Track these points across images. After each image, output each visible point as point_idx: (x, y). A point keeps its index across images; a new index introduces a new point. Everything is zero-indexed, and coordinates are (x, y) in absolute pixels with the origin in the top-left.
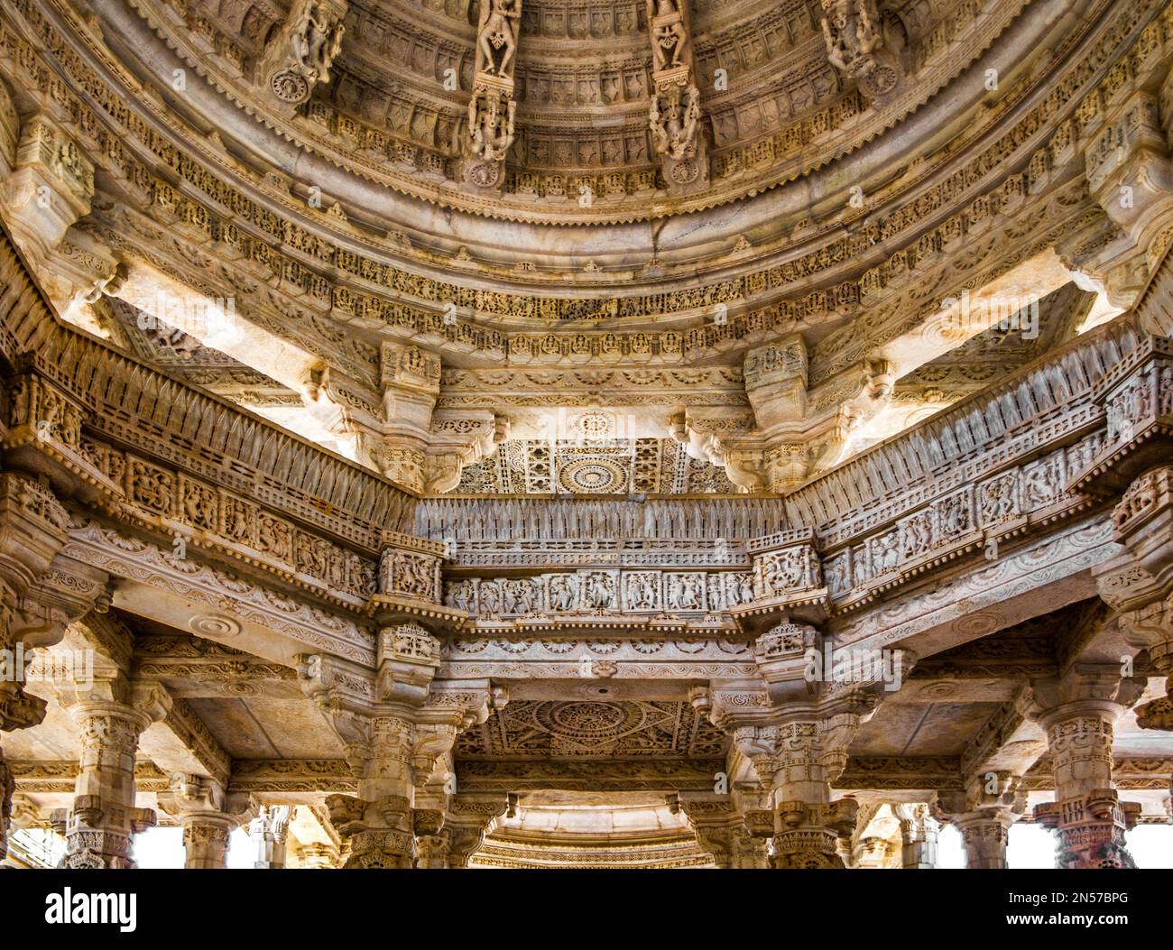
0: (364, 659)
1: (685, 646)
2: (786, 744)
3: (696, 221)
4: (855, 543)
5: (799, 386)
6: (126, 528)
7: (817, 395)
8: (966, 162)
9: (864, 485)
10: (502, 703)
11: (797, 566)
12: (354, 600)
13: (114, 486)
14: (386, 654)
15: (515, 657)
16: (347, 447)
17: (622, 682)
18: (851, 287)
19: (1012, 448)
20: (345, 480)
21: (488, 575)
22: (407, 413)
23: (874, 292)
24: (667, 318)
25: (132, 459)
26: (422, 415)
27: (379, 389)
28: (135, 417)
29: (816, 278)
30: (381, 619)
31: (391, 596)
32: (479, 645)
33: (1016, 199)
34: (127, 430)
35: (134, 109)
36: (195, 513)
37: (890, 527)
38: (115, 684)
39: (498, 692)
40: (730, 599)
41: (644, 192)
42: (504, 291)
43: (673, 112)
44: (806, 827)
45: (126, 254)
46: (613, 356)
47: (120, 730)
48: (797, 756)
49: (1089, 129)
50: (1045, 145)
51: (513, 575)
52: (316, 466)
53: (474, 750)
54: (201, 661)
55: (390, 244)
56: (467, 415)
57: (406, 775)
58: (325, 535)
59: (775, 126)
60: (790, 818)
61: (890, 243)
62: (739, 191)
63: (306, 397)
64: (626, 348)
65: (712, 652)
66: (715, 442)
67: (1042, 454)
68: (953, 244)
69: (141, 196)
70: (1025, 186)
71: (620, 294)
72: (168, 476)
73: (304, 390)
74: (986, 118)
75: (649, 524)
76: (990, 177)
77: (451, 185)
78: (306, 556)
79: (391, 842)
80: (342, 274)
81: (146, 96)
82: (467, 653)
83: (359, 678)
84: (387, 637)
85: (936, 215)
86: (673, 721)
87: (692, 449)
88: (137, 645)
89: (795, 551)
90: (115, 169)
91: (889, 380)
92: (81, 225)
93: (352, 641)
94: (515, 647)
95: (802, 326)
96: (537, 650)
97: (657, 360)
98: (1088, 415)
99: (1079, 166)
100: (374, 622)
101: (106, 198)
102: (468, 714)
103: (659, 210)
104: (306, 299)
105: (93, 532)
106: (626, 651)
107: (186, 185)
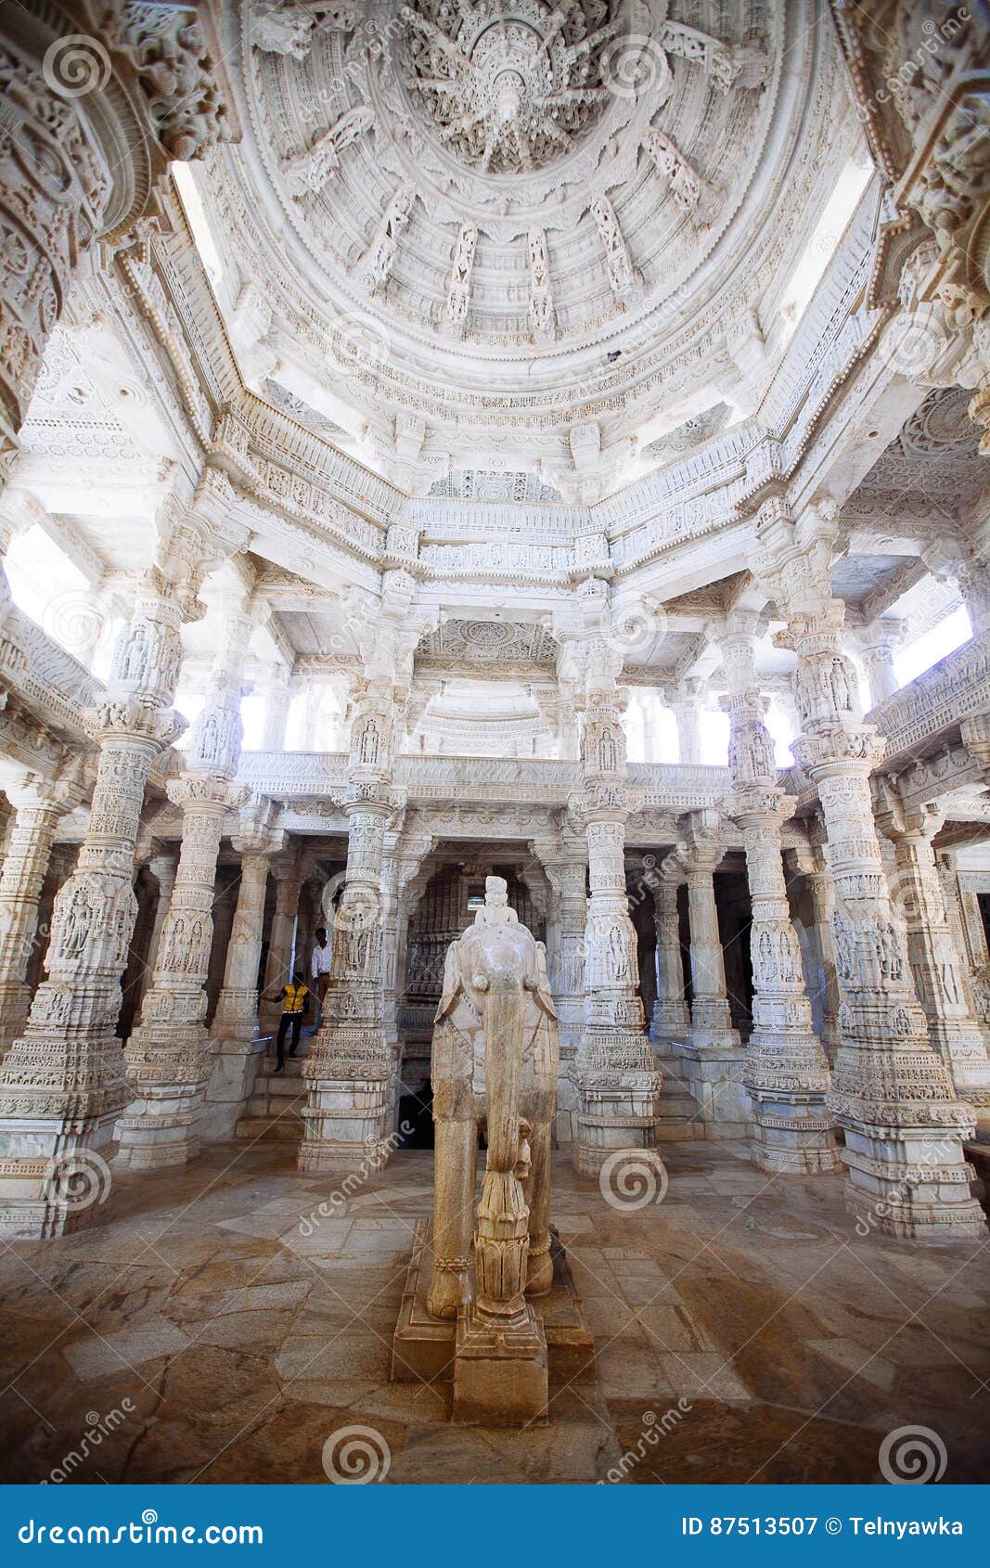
0: (375, 589)
1: (539, 589)
2: (592, 653)
3: (549, 361)
4: (625, 534)
5: (596, 448)
6: (262, 503)
7: (606, 452)
8: (672, 340)
9: (629, 503)
10: (444, 620)
11: (599, 545)
12: (373, 554)
13: (260, 478)
14: (386, 587)
15: (453, 592)
16: (375, 467)
17: (508, 610)
18: (621, 399)
19: (702, 485)
20: (375, 484)
21: (442, 544)
22: (408, 447)
23: (630, 401)
24: (534, 409)
25: (270, 465)
26: (415, 452)
27: (394, 437)
28: (275, 442)
29: (605, 393)
30: (389, 565)
31: (392, 552)
32: (436, 583)
33: (696, 358)
34: (270, 450)
35: (295, 287)
36: (298, 498)
37: (642, 526)
38: (243, 601)
39: (443, 612)
40: (564, 563)
41: (526, 345)
42: (458, 390)
43: (540, 308)
44: (603, 705)
45: (281, 357)
46: (508, 427)
47: (243, 630)
48: (597, 660)
49: (728, 326)
50: (707, 333)
51: (455, 544)
52: (361, 475)
53: (425, 652)
54: (290, 588)
55: (406, 362)
56: (435, 455)
57: (392, 664)
58: (361, 515)
59: (585, 318)
60: (595, 699)
61: (639, 376)
62: (568, 348)
63: (358, 440)
64: (514, 424)
65: (553, 593)
66: (556, 476)
67: (715, 489)
68: (668, 379)
69: (292, 328)
70: (699, 352)
71: (512, 395)
72: (287, 475)
73: (357, 435)
74: (681, 319)
75: (524, 520)
76: (683, 347)
77: (436, 335)
78: (351, 526)
79: (381, 707)
80: (382, 376)
81: (301, 280)
82: (429, 587)
83: (371, 600)
84: (388, 574)
85: (659, 365)
86: (530, 638)
87: (544, 480)
88: (257, 577)
89: (596, 537)
90: (282, 314)
91: (639, 447)
92: (262, 341)
93: (368, 575)
94: (453, 585)
95: (597, 417)
96: (464, 588)
97: (528, 431)
98: (737, 469)
99: (723, 344)
100: (383, 567)
101: (275, 329)
102: (427, 625)
103: (532, 355)
104: (364, 387)
105: (246, 506)
106: (510, 591)
107: (313, 325)
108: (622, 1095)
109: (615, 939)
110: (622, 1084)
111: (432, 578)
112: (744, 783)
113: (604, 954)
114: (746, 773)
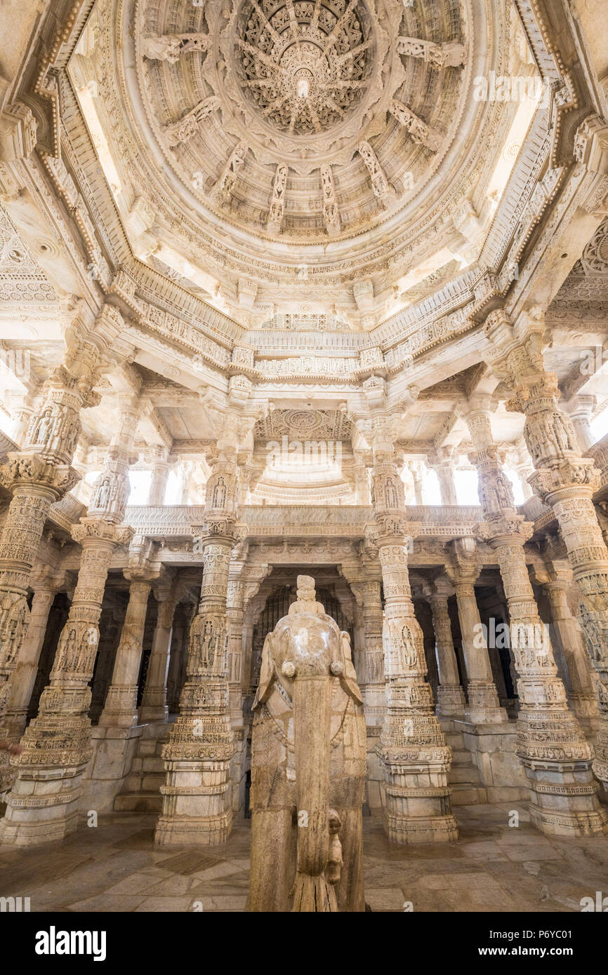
0: (225, 389)
1: (337, 386)
2: (376, 427)
3: (337, 244)
4: (394, 347)
5: (371, 295)
6: (144, 329)
7: (377, 298)
8: (417, 224)
9: (395, 325)
10: (272, 409)
11: (376, 355)
12: (223, 365)
13: (144, 313)
14: (232, 386)
15: (278, 389)
16: (226, 312)
17: (316, 400)
18: (386, 264)
19: (444, 309)
20: (223, 321)
21: (270, 359)
22: (246, 301)
23: (392, 265)
24: (329, 274)
25: (151, 306)
26: (251, 302)
27: (237, 293)
28: (154, 292)
29: (374, 261)
30: (234, 372)
31: (235, 363)
32: (265, 384)
33: (433, 234)
34: (151, 296)
35: (171, 201)
36: (170, 327)
37: (405, 340)
38: (133, 399)
39: (271, 404)
40: (353, 368)
41: (321, 235)
42: (279, 264)
43: (330, 210)
44: (385, 462)
45: (161, 243)
46: (312, 285)
47: (132, 418)
48: (380, 431)
49: (453, 211)
50: (440, 217)
51: (279, 358)
52: (214, 315)
53: (262, 435)
54: (166, 390)
55: (244, 247)
56: (265, 304)
57: (236, 438)
58: (214, 340)
59: (359, 216)
60: (380, 457)
61: (396, 249)
62: (349, 235)
63: (213, 296)
64: (316, 283)
65: (347, 388)
66: (345, 314)
67: (454, 311)
68: (416, 248)
69: (168, 225)
70: (435, 229)
71: (314, 266)
72: (163, 313)
73: (212, 293)
74: (422, 211)
75: (325, 341)
76: (425, 227)
77: (264, 231)
78: (207, 347)
79: (228, 468)
80: (228, 256)
81: (175, 196)
82: (261, 387)
83: (222, 396)
84: (233, 379)
85: (409, 241)
86: (332, 422)
87: (337, 318)
88: (144, 384)
89: (374, 349)
90: (162, 216)
91: (399, 292)
92: (148, 231)
93: (219, 380)
94: (279, 385)
95: (371, 276)
96: (286, 387)
97: (326, 287)
98: (468, 296)
99: (451, 222)
100: (229, 373)
101: (157, 225)
102: (261, 413)
103: (326, 240)
104: (217, 263)
105: (133, 330)
106: (317, 388)
107: (183, 224)
108: (421, 768)
109: (406, 636)
110: (421, 758)
111: (264, 381)
112: (493, 514)
113: (398, 648)
114: (493, 507)
